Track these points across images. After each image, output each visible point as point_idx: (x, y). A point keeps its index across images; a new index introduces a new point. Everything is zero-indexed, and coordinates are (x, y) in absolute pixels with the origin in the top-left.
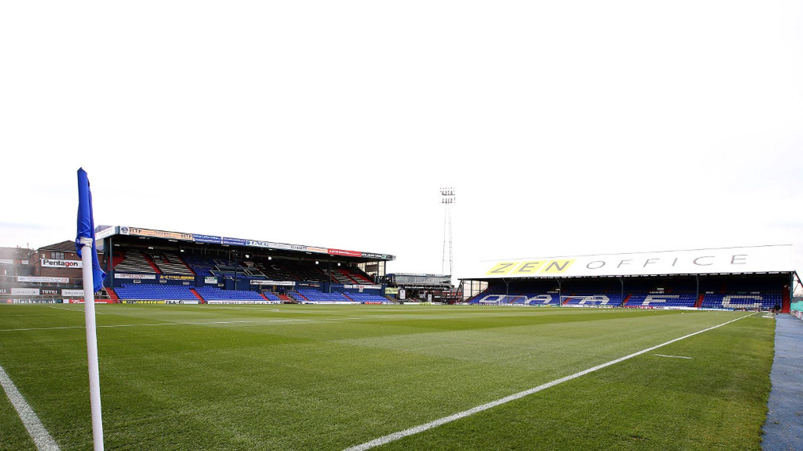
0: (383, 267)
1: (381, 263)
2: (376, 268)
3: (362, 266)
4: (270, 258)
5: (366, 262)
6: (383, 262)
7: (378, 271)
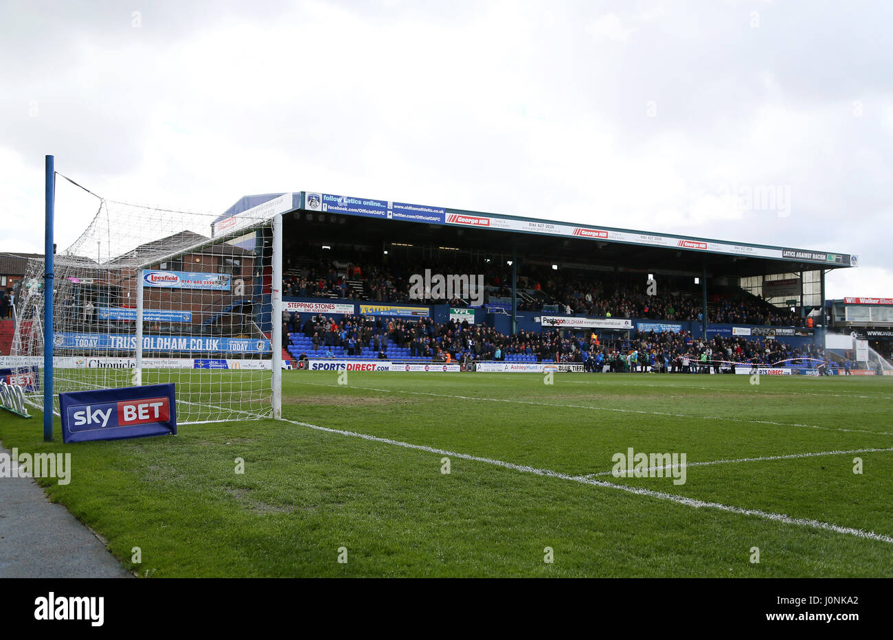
0: (819, 284)
1: (809, 276)
2: (797, 286)
3: (753, 285)
4: (555, 267)
5: (764, 275)
6: (818, 272)
7: (802, 295)
